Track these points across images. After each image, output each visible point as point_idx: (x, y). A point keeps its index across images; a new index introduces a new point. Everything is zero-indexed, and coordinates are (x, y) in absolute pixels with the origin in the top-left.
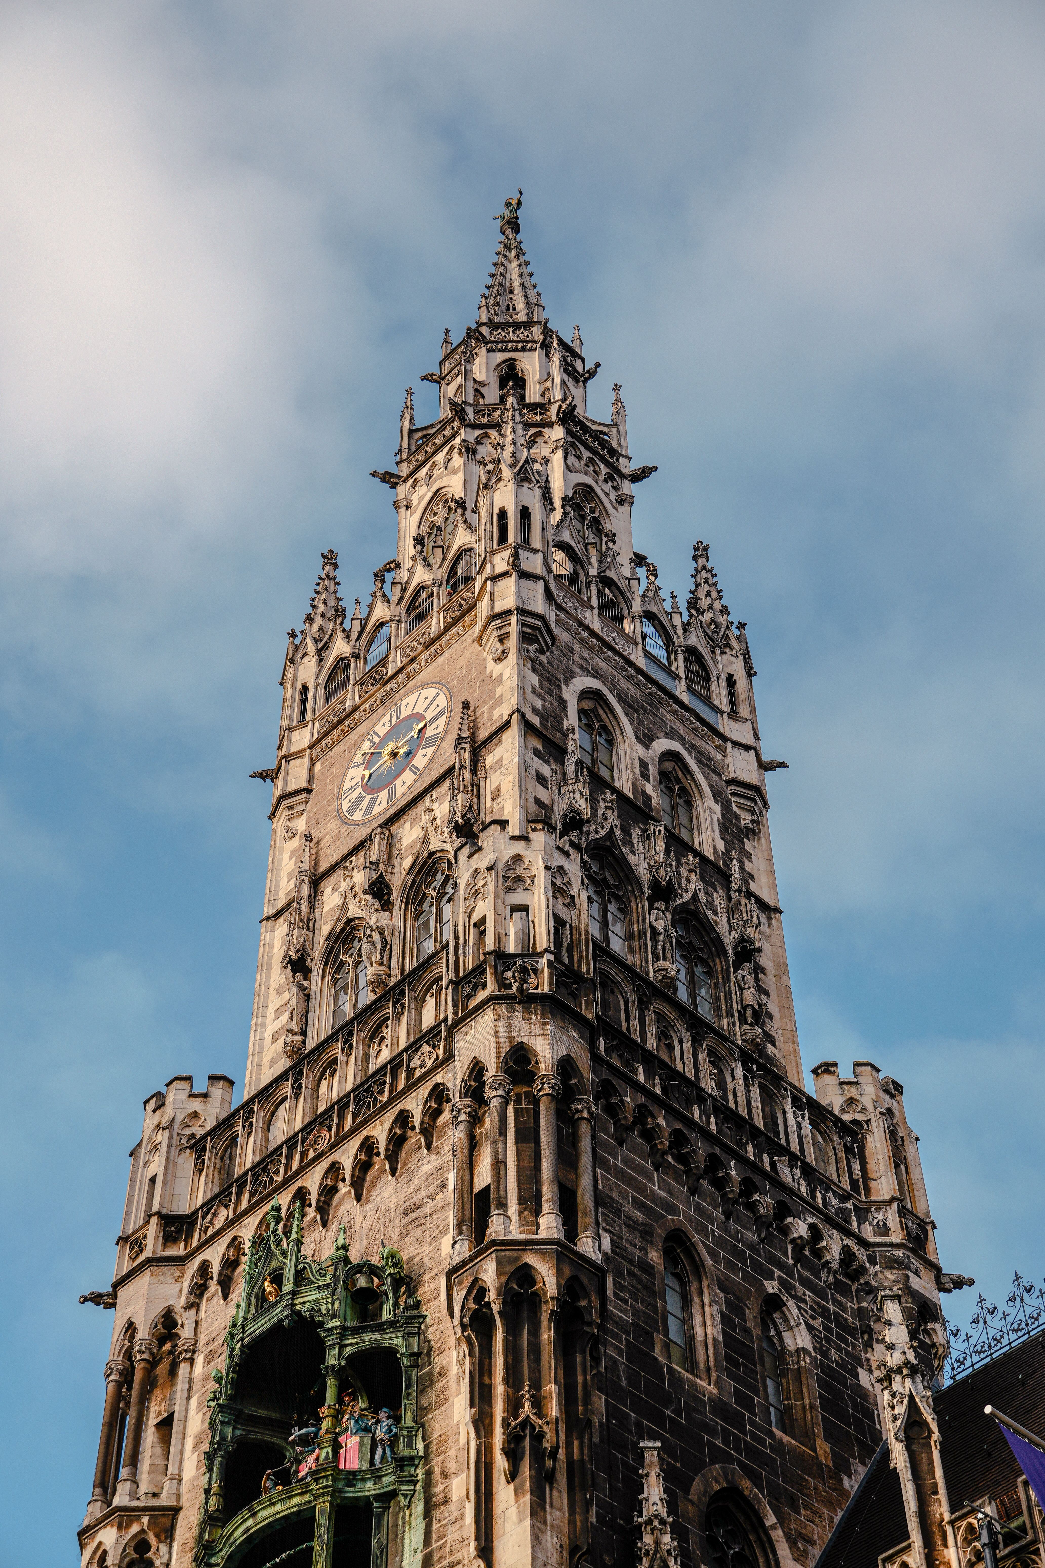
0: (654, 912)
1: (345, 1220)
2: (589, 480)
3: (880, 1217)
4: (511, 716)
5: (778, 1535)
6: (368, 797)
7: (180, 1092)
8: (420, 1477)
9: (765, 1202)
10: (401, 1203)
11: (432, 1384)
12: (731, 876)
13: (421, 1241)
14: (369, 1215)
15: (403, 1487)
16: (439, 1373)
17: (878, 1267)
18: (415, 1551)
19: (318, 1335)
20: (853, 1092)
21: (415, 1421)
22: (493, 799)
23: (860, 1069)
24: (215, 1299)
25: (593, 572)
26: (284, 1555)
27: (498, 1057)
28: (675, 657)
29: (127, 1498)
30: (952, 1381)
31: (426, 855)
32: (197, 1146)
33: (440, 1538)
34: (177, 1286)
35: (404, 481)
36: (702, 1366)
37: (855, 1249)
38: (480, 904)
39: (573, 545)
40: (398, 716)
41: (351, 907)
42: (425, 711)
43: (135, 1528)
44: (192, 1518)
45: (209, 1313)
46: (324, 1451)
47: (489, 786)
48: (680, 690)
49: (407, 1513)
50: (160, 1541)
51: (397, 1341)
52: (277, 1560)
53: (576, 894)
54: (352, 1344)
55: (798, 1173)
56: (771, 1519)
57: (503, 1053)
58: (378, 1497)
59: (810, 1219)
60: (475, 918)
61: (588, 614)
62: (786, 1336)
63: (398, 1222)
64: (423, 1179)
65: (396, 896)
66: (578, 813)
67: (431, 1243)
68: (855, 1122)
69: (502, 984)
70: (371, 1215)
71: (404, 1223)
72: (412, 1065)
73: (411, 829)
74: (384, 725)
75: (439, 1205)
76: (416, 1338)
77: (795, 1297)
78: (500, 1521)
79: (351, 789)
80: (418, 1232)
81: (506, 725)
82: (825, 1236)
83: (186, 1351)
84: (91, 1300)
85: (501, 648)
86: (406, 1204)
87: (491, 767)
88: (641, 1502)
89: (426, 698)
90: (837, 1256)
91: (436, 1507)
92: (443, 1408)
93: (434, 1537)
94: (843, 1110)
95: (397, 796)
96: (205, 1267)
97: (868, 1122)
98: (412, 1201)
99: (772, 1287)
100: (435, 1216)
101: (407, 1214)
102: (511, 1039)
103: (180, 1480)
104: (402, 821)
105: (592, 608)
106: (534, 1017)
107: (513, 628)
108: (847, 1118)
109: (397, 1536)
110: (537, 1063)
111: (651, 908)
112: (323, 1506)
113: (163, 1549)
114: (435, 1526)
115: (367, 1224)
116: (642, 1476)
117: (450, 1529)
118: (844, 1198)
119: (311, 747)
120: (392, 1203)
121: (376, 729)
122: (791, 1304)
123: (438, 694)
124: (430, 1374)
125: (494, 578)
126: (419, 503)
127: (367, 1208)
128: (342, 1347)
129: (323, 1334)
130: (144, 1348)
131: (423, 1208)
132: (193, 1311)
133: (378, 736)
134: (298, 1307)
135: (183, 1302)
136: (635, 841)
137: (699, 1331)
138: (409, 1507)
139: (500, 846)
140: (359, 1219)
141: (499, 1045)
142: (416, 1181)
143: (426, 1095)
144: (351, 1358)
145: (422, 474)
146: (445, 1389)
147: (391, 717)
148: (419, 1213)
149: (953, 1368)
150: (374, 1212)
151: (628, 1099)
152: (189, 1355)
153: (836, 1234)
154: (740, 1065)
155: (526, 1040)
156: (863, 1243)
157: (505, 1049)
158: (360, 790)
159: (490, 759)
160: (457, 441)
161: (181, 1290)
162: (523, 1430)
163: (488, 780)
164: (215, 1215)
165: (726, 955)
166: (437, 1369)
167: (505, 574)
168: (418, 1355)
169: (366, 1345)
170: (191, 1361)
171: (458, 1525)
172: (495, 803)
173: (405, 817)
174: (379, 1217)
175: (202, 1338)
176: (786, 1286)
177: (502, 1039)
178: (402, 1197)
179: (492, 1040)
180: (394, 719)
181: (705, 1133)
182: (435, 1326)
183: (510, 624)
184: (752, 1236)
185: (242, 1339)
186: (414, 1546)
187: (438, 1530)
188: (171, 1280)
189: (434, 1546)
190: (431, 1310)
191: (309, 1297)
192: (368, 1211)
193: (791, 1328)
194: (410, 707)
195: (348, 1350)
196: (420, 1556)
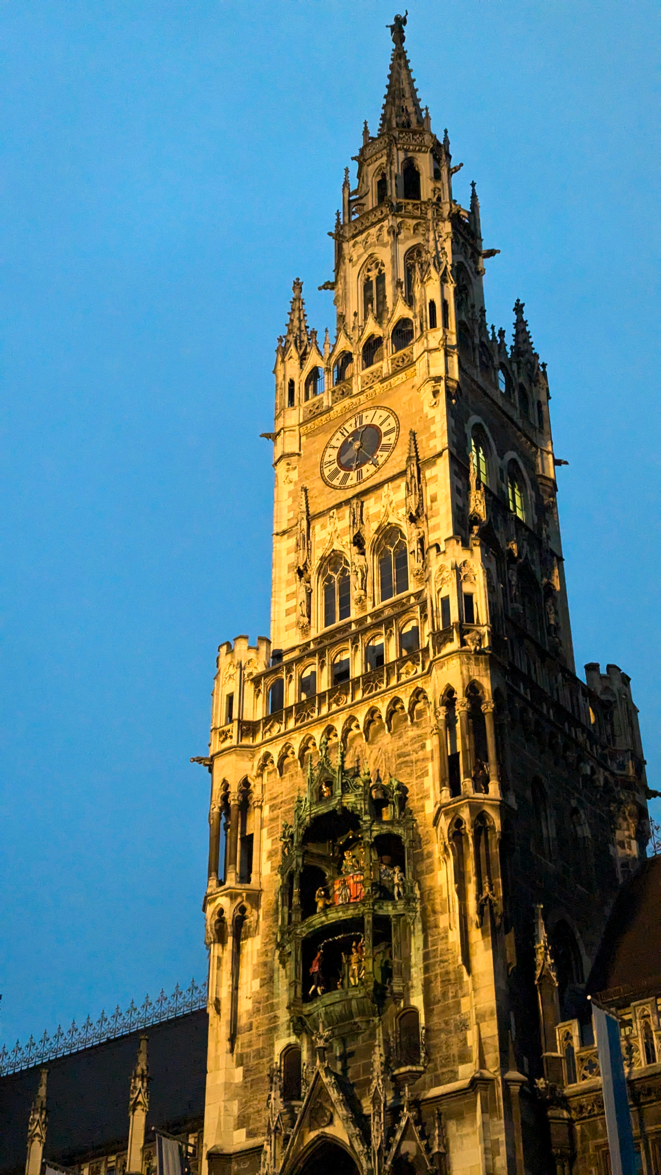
0: (511, 571)
1: (359, 749)
2: (462, 259)
3: (621, 759)
4: (443, 450)
5: (581, 944)
6: (342, 473)
7: (243, 646)
8: (418, 909)
9: (572, 755)
10: (396, 749)
11: (423, 860)
12: (541, 541)
13: (410, 775)
14: (374, 751)
15: (411, 914)
16: (427, 855)
17: (619, 788)
18: (418, 949)
19: (359, 823)
20: (606, 683)
21: (413, 877)
22: (432, 501)
23: (611, 669)
24: (273, 775)
25: (477, 341)
26: (340, 937)
27: (463, 687)
28: (514, 393)
29: (234, 883)
30: (654, 854)
31: (386, 524)
32: (256, 681)
33: (433, 946)
34: (251, 764)
35: (348, 241)
36: (547, 852)
37: (609, 777)
38: (445, 587)
39: (467, 322)
40: (361, 423)
41: (335, 543)
42: (381, 425)
43: (239, 900)
44: (271, 898)
45: (270, 781)
46: (367, 889)
47: (429, 491)
48: (515, 415)
49: (412, 927)
50: (252, 907)
51: (399, 831)
52: (336, 938)
53: (495, 585)
54: (377, 831)
55: (585, 735)
56: (578, 935)
57: (466, 686)
58: (395, 916)
59: (591, 764)
60: (442, 595)
61: (475, 371)
62: (578, 828)
63: (394, 760)
64: (409, 740)
65: (367, 546)
66: (479, 515)
67: (417, 778)
68: (609, 701)
69: (463, 643)
70: (375, 751)
71: (398, 762)
72: (401, 671)
73: (375, 503)
74: (351, 425)
75: (421, 758)
76: (411, 831)
77: (584, 808)
78: (474, 948)
79: (330, 462)
80: (408, 770)
81: (440, 455)
82: (597, 772)
83: (258, 801)
84: (197, 761)
85: (434, 401)
86: (399, 752)
87: (429, 479)
88: (534, 937)
89: (381, 416)
90: (602, 783)
91: (430, 928)
92: (431, 875)
93: (430, 944)
94: (602, 693)
95: (364, 478)
96: (267, 755)
97: (615, 701)
98: (403, 750)
99: (574, 803)
100: (418, 763)
101: (400, 758)
102: (470, 677)
103: (260, 874)
104: (368, 496)
105: (476, 366)
106: (481, 665)
107: (442, 388)
108: (603, 697)
109: (406, 938)
110: (483, 692)
111: (508, 569)
112: (368, 918)
113: (254, 912)
114: (430, 939)
115: (373, 757)
116: (534, 923)
117: (440, 942)
118: (604, 748)
119: (300, 425)
120: (390, 748)
121: (345, 426)
122: (582, 812)
123: (388, 417)
124: (421, 854)
125: (429, 351)
126: (358, 260)
127: (373, 746)
128: (372, 831)
129: (361, 823)
130: (236, 798)
131: (411, 757)
132: (260, 779)
133: (348, 432)
134: (345, 805)
135: (254, 773)
136: (499, 525)
137: (545, 831)
138: (413, 924)
139: (456, 554)
140: (368, 752)
141: (463, 680)
142: (405, 739)
143: (411, 692)
144: (377, 838)
145: (359, 239)
146: (432, 864)
147: (356, 422)
148: (407, 758)
149: (655, 847)
150: (378, 750)
151: (517, 705)
152: (260, 803)
153: (602, 770)
154: (560, 674)
155: (477, 678)
156: (613, 774)
157: (467, 683)
158: (336, 465)
159: (428, 473)
160: (385, 223)
161: (253, 766)
162: (485, 902)
163: (428, 487)
164: (272, 726)
165: (540, 593)
166: (425, 852)
167: (436, 350)
168: (414, 841)
169: (384, 831)
170: (261, 807)
171: (444, 941)
172: (434, 504)
173: (371, 495)
174: (381, 755)
175: (267, 796)
176: (579, 801)
177: (465, 676)
178: (396, 746)
179: (460, 676)
180: (358, 423)
181: (548, 720)
182: (422, 827)
183: (440, 385)
184: (565, 774)
185: (310, 814)
186: (417, 946)
187: (432, 941)
188: (247, 759)
189: (430, 949)
190: (420, 817)
191: (350, 800)
192: (373, 749)
193: (581, 825)
194: (370, 418)
195: (375, 834)
196: (421, 952)
